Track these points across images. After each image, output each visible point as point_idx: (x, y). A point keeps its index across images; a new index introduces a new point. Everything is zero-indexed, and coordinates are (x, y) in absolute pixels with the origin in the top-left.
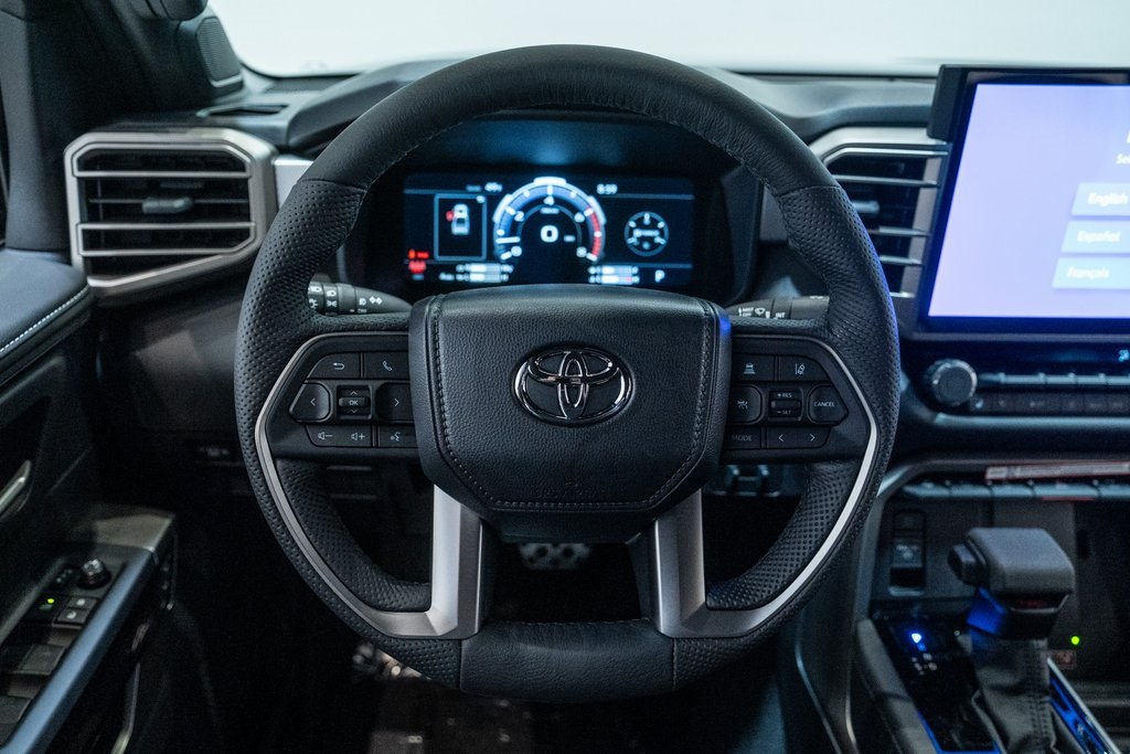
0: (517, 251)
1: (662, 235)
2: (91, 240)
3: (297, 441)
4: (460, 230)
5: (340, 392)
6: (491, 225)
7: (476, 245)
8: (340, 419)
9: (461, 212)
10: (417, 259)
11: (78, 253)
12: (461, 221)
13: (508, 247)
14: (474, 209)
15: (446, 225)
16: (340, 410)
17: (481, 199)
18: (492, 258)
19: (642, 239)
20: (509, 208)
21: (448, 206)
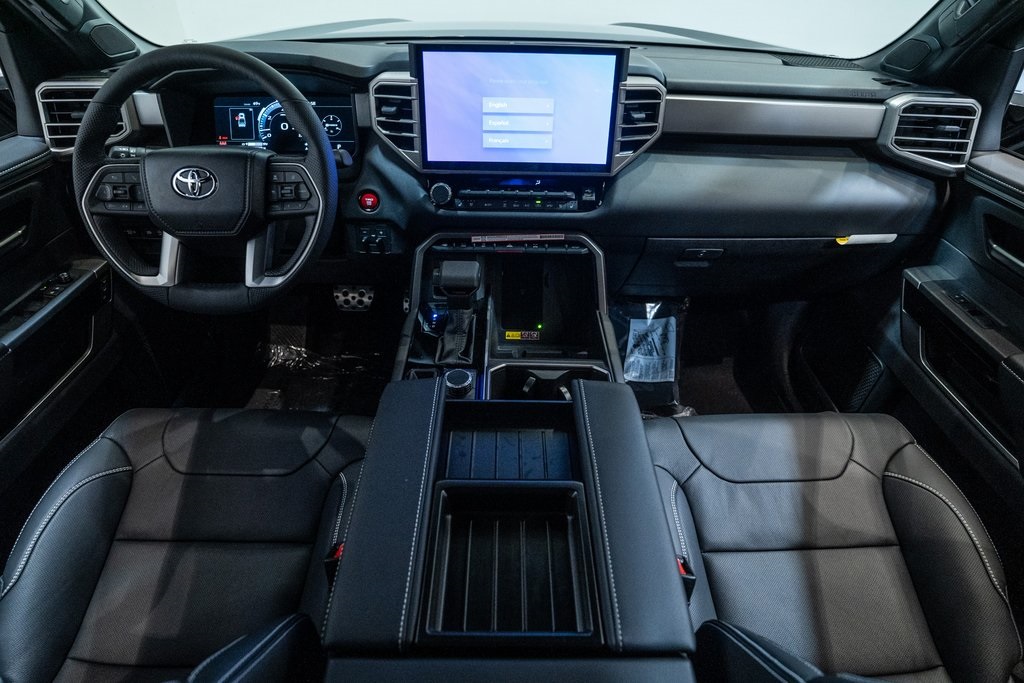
0: (269, 135)
1: (339, 126)
2: (52, 131)
3: (99, 208)
4: (242, 125)
5: (115, 188)
6: (256, 122)
7: (250, 132)
8: (115, 199)
9: (242, 116)
10: (222, 140)
11: (47, 137)
12: (242, 121)
13: (265, 133)
14: (248, 114)
15: (235, 123)
16: (115, 195)
17: (251, 110)
18: (258, 139)
19: (329, 128)
20: (264, 114)
21: (235, 113)
